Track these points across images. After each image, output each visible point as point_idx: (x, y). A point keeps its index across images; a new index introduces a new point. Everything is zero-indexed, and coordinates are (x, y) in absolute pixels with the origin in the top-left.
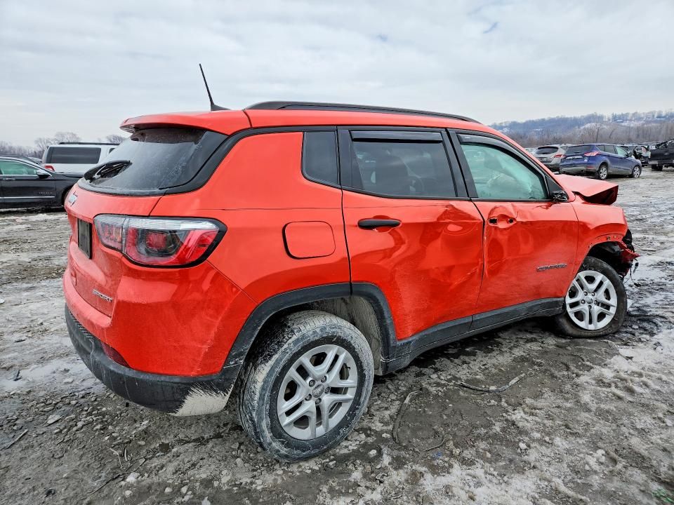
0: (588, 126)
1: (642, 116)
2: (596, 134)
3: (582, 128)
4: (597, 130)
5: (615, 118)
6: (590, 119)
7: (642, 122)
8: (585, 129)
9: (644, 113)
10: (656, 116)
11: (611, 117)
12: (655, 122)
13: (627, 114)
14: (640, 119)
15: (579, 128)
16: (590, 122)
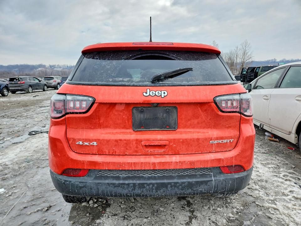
0: (40, 69)
1: (61, 66)
2: (45, 73)
3: (37, 70)
4: (45, 71)
5: (51, 66)
6: (40, 66)
7: (61, 69)
8: (39, 70)
9: (62, 65)
10: (66, 66)
11: (49, 66)
12: (66, 69)
13: (55, 65)
14: (60, 67)
15: (36, 70)
16: (40, 67)
